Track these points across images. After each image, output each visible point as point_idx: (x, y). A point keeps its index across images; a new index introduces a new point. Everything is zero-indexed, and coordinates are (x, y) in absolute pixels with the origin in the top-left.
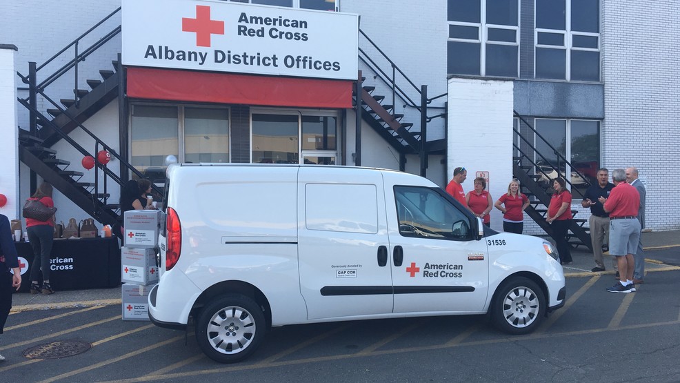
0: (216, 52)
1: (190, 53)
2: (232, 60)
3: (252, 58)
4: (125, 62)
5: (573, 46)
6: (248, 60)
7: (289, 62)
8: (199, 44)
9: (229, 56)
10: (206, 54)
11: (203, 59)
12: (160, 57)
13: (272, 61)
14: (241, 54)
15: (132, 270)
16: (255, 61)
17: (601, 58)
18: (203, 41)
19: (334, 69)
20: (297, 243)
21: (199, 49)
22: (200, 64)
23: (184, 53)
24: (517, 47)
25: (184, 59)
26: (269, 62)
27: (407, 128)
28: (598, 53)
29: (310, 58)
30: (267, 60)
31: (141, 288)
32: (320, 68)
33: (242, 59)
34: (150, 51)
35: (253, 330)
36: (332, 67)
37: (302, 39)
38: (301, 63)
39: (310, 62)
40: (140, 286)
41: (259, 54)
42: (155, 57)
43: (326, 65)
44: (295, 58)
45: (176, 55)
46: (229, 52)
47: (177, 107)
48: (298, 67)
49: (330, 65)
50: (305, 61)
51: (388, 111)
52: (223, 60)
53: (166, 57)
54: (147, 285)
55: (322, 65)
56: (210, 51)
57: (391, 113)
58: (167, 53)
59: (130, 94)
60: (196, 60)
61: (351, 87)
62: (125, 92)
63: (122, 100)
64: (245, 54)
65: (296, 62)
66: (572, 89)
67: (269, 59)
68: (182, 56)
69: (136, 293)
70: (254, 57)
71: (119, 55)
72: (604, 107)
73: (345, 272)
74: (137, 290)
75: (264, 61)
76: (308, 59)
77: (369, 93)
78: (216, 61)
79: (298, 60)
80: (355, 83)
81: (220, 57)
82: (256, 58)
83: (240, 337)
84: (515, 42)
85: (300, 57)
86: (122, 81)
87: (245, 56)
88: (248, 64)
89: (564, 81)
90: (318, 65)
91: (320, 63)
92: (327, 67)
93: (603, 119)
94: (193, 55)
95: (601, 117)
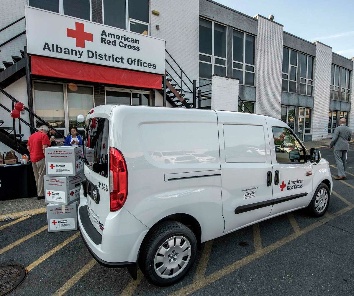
0: (88, 51)
1: (72, 51)
2: (98, 57)
3: (110, 57)
4: (29, 51)
5: (246, 70)
6: (107, 58)
7: (130, 61)
8: (78, 45)
9: (96, 55)
10: (82, 52)
11: (81, 55)
12: (53, 51)
13: (120, 60)
14: (103, 54)
15: (54, 194)
16: (111, 59)
17: (255, 76)
18: (80, 44)
19: (153, 68)
20: (220, 175)
21: (78, 49)
22: (79, 57)
23: (68, 50)
24: (226, 68)
25: (69, 53)
26: (119, 60)
27: (187, 101)
28: (254, 74)
29: (141, 60)
30: (118, 59)
31: (64, 207)
32: (146, 66)
33: (104, 57)
34: (46, 46)
35: (189, 252)
36: (152, 66)
37: (137, 50)
38: (136, 63)
39: (141, 62)
40: (63, 206)
41: (113, 55)
42: (50, 50)
43: (149, 65)
44: (133, 60)
45: (63, 50)
46: (96, 52)
47: (62, 85)
48: (135, 65)
49: (151, 65)
50: (138, 62)
51: (178, 92)
52: (92, 57)
53: (57, 51)
54: (68, 205)
55: (147, 65)
56: (85, 50)
57: (180, 93)
58: (58, 49)
59: (34, 72)
60: (76, 55)
61: (161, 78)
62: (30, 71)
63: (29, 76)
64: (105, 54)
65: (133, 62)
66: (245, 88)
67: (119, 59)
68: (67, 51)
69: (59, 211)
70: (111, 57)
71: (25, 47)
72: (256, 97)
73: (249, 194)
74: (60, 209)
75: (116, 60)
76: (140, 61)
77: (169, 82)
78: (89, 57)
79: (135, 61)
80: (163, 76)
81: (91, 55)
82: (112, 57)
83: (180, 261)
84: (225, 65)
85: (136, 59)
86: (28, 64)
87: (105, 55)
88: (107, 60)
89: (242, 85)
90: (145, 65)
91: (146, 64)
92: (150, 66)
93: (255, 102)
94: (74, 52)
95: (254, 101)
